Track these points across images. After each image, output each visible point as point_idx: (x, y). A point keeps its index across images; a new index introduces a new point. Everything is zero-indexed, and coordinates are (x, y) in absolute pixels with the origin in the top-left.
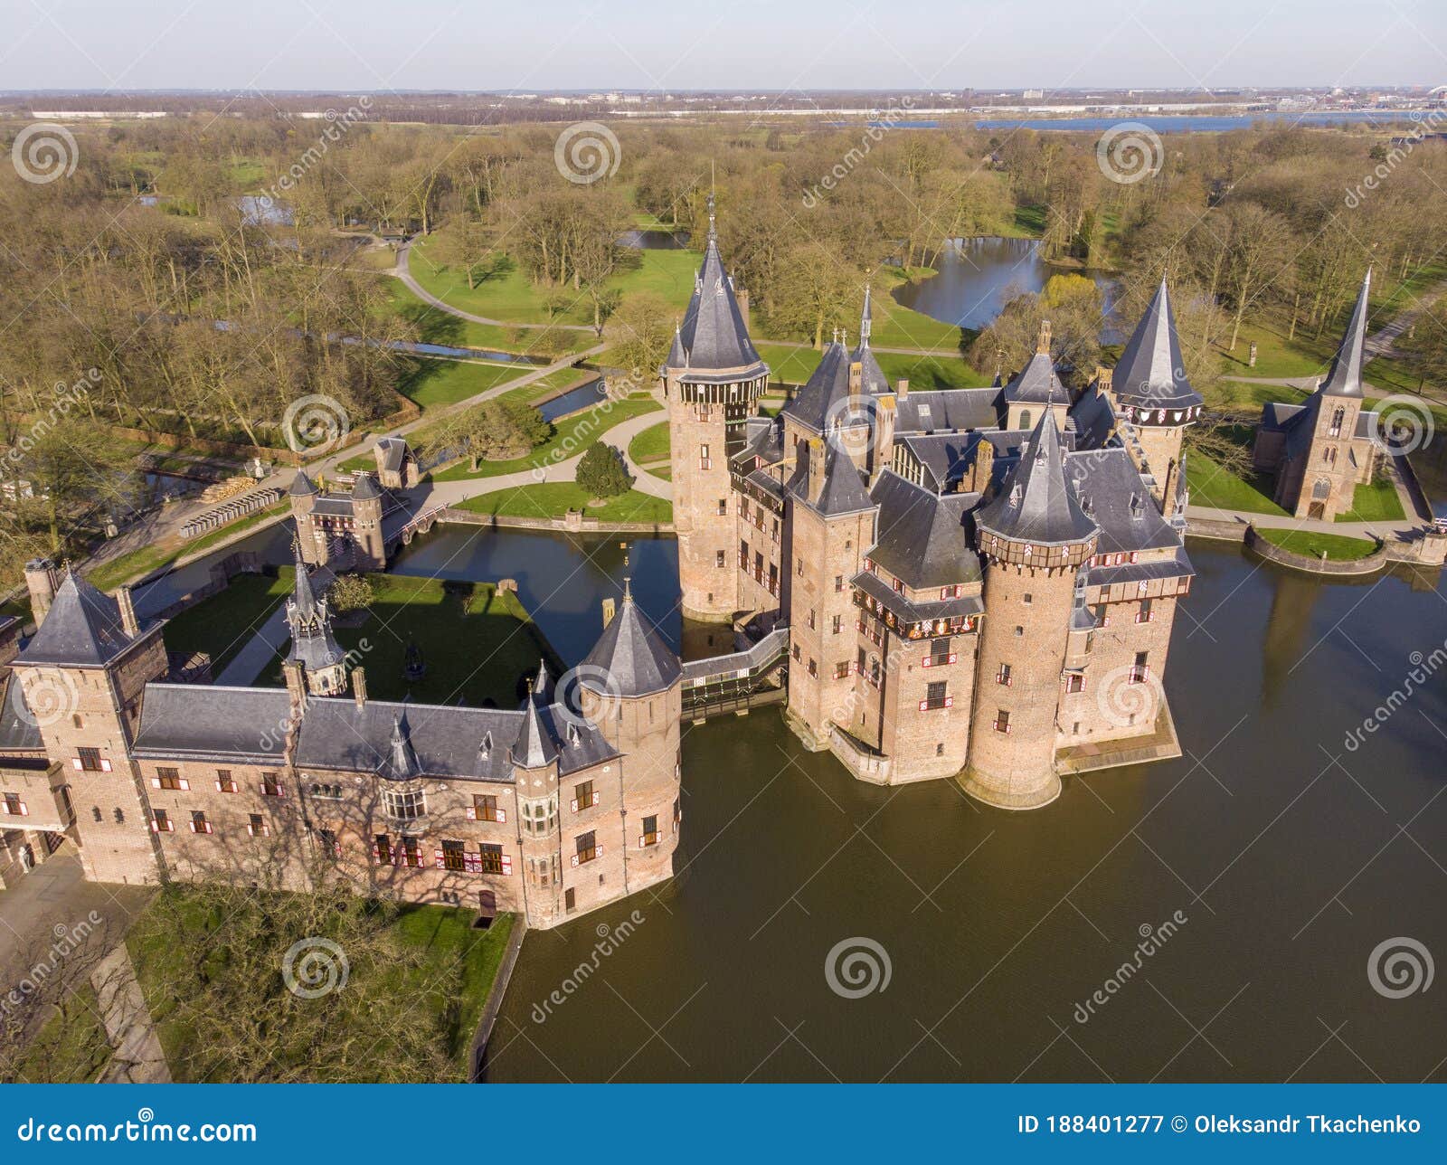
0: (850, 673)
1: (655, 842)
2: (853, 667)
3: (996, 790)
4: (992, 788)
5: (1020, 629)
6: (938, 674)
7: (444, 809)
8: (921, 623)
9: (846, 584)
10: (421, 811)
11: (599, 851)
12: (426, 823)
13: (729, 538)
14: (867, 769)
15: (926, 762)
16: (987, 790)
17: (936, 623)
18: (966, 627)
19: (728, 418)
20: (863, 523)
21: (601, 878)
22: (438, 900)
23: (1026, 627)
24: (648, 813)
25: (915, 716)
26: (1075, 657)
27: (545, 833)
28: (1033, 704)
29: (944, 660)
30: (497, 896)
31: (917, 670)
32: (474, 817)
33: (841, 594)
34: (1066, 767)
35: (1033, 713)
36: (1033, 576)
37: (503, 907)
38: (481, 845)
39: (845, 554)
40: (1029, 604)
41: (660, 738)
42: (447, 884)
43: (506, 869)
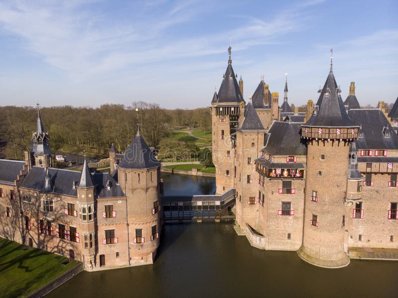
0: (256, 203)
1: (141, 243)
2: (257, 200)
3: (313, 256)
4: (311, 255)
5: (320, 173)
6: (287, 198)
7: (59, 209)
8: (275, 170)
9: (252, 162)
10: (52, 210)
11: (116, 240)
12: (53, 215)
13: (231, 166)
14: (256, 242)
15: (282, 241)
16: (309, 256)
17: (283, 171)
18: (298, 175)
19: (230, 120)
20: (260, 136)
21: (117, 254)
22: (57, 252)
23: (323, 172)
24: (139, 227)
25: (276, 217)
26: (352, 193)
27: (86, 221)
28: (329, 212)
29: (289, 191)
30: (75, 252)
31: (276, 194)
32: (67, 214)
33: (250, 166)
34: (354, 255)
35: (329, 217)
36: (324, 146)
37: (77, 259)
38: (70, 227)
39: (251, 148)
40: (323, 160)
41: (143, 192)
42: (60, 244)
43: (77, 240)
